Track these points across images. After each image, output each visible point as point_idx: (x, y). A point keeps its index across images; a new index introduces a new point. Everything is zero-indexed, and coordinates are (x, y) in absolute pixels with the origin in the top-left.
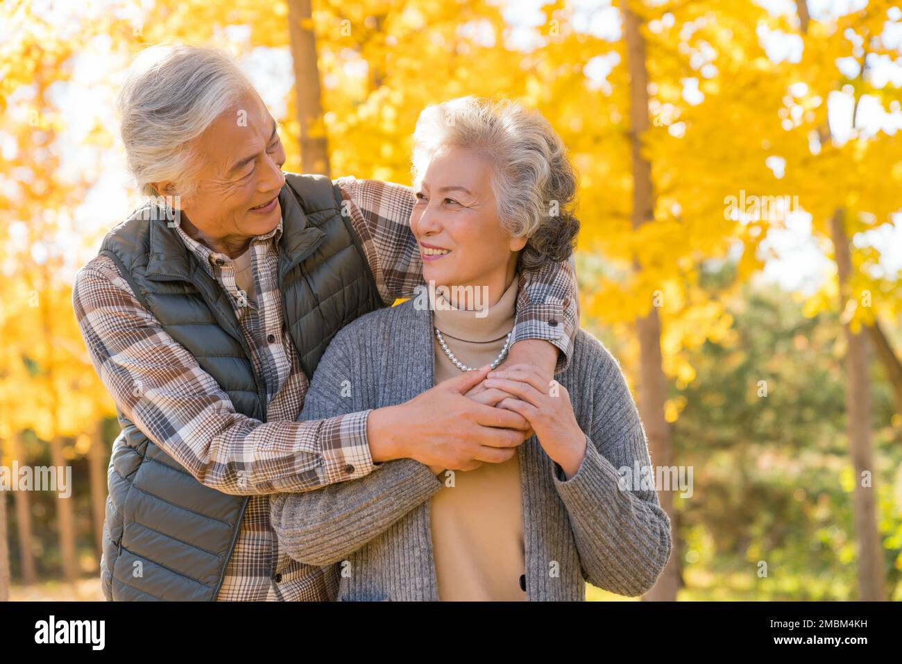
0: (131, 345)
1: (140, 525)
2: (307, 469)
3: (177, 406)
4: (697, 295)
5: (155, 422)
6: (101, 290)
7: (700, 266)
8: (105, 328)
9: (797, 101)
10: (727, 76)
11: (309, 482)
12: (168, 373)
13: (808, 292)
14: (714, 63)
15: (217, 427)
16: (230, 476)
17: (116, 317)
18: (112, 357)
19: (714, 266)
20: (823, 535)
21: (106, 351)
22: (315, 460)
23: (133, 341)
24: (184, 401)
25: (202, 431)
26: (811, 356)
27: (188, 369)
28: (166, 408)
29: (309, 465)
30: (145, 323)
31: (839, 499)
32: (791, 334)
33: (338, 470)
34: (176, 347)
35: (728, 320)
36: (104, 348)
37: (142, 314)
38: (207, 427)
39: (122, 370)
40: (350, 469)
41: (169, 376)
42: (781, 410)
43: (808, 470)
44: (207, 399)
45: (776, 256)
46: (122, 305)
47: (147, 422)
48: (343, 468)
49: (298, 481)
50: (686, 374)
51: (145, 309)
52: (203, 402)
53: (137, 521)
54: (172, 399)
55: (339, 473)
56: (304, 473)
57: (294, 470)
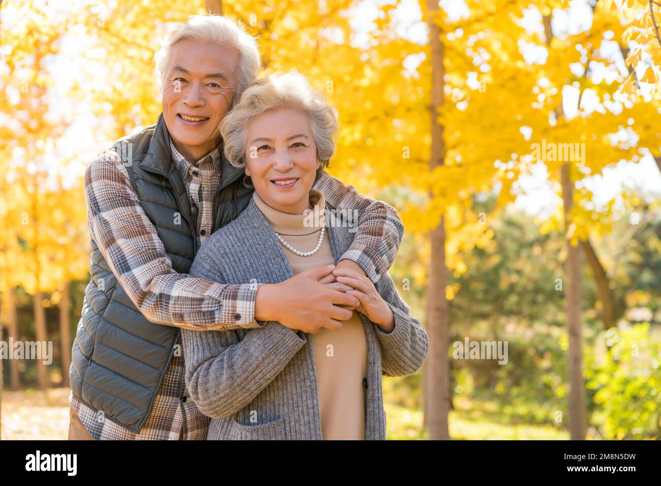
0: (117, 207)
1: (106, 345)
2: (210, 309)
3: (136, 253)
4: (470, 216)
5: (119, 261)
6: (108, 169)
7: (473, 197)
8: (103, 193)
9: (542, 90)
10: (496, 72)
11: (208, 319)
12: (136, 231)
13: (543, 217)
14: (489, 62)
15: (159, 271)
16: (159, 303)
17: (112, 188)
18: (102, 213)
19: (482, 198)
20: (546, 378)
21: (99, 209)
22: (217, 305)
23: (118, 205)
24: (142, 251)
25: (148, 271)
26: (543, 260)
27: (149, 233)
28: (128, 253)
29: (212, 307)
30: (130, 197)
31: (558, 354)
32: (531, 245)
33: (230, 315)
34: (145, 218)
35: (490, 234)
36: (98, 206)
37: (129, 192)
38: (152, 269)
39: (105, 223)
40: (238, 317)
41: (137, 233)
42: (521, 295)
43: (538, 335)
44: (157, 254)
45: (524, 193)
46: (119, 182)
47: (114, 260)
48: (233, 315)
49: (201, 317)
50: (461, 268)
51: (132, 189)
52: (154, 255)
53: (104, 343)
54: (134, 247)
55: (230, 318)
56: (207, 312)
57: (201, 308)
